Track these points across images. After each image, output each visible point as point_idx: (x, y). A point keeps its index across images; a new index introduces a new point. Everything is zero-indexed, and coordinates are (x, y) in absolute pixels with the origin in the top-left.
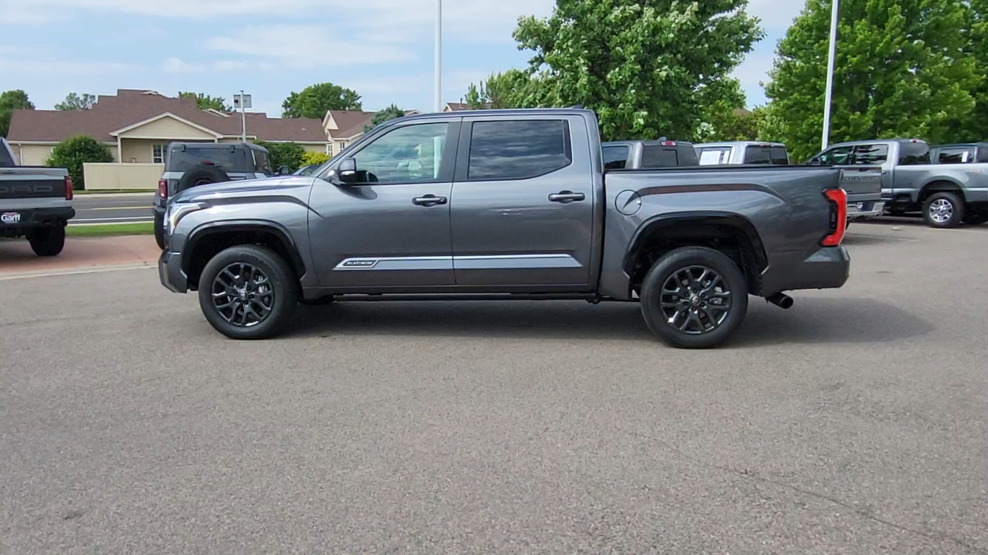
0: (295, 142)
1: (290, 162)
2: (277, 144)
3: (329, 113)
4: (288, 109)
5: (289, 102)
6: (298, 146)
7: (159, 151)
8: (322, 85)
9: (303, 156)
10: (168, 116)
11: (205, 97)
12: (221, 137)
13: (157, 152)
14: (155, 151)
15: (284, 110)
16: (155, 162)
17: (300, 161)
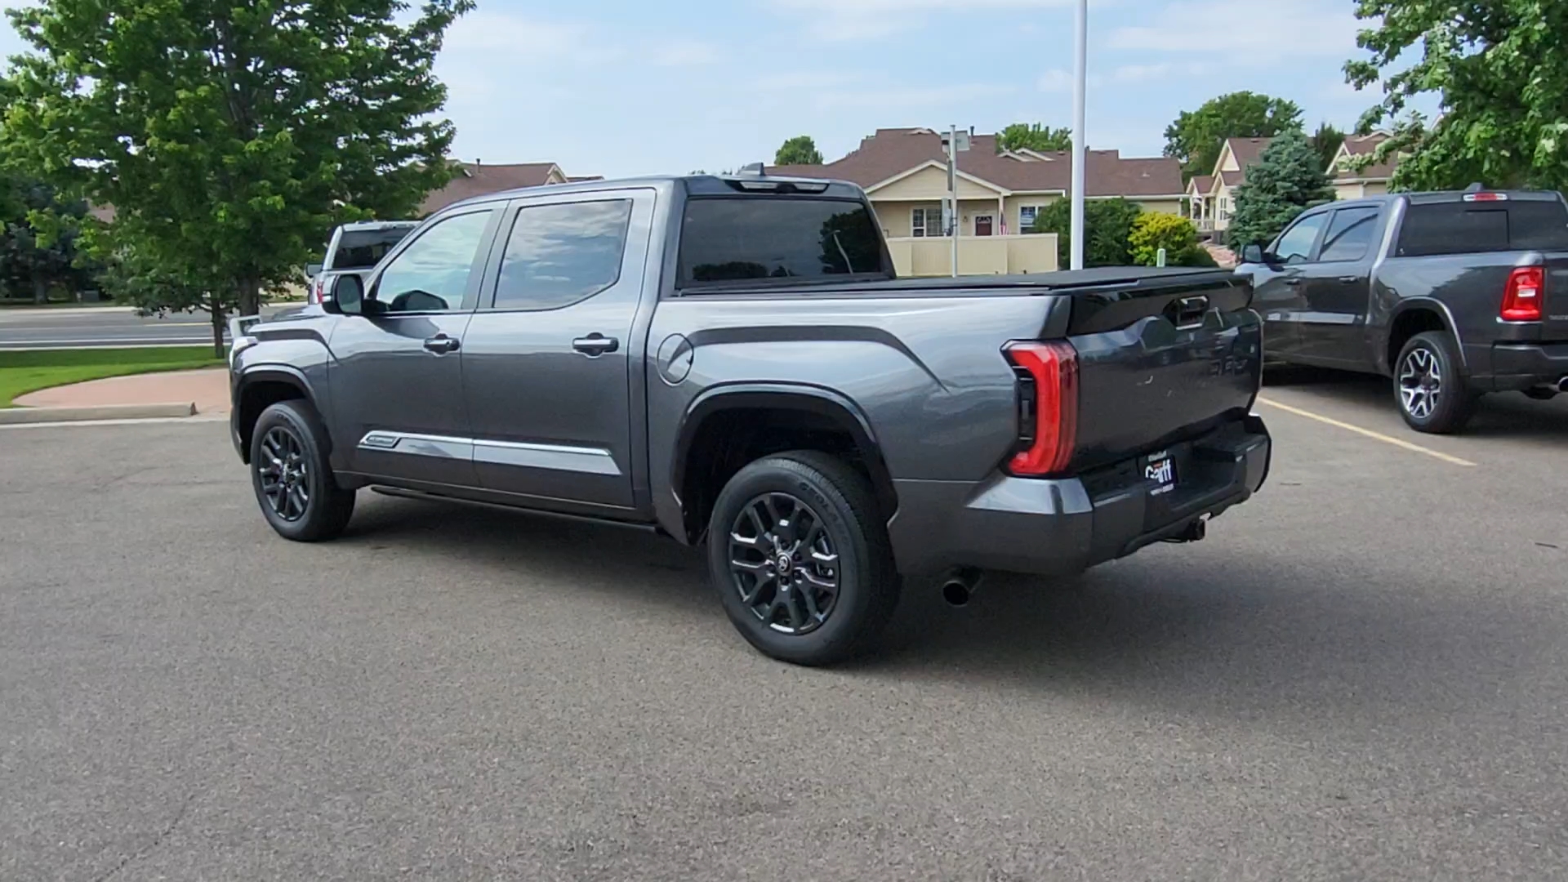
0: (1126, 197)
1: (1115, 230)
2: (1095, 202)
3: (1227, 143)
4: (1175, 140)
5: (1175, 128)
6: (1130, 204)
7: (922, 218)
8: (1234, 96)
9: (1137, 220)
10: (932, 166)
11: (1042, 129)
12: (1008, 193)
13: (918, 220)
14: (915, 219)
15: (1166, 142)
16: (915, 236)
17: (1131, 229)
